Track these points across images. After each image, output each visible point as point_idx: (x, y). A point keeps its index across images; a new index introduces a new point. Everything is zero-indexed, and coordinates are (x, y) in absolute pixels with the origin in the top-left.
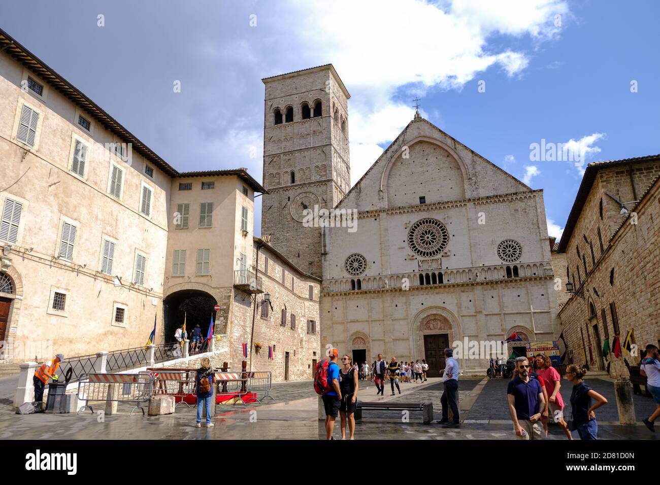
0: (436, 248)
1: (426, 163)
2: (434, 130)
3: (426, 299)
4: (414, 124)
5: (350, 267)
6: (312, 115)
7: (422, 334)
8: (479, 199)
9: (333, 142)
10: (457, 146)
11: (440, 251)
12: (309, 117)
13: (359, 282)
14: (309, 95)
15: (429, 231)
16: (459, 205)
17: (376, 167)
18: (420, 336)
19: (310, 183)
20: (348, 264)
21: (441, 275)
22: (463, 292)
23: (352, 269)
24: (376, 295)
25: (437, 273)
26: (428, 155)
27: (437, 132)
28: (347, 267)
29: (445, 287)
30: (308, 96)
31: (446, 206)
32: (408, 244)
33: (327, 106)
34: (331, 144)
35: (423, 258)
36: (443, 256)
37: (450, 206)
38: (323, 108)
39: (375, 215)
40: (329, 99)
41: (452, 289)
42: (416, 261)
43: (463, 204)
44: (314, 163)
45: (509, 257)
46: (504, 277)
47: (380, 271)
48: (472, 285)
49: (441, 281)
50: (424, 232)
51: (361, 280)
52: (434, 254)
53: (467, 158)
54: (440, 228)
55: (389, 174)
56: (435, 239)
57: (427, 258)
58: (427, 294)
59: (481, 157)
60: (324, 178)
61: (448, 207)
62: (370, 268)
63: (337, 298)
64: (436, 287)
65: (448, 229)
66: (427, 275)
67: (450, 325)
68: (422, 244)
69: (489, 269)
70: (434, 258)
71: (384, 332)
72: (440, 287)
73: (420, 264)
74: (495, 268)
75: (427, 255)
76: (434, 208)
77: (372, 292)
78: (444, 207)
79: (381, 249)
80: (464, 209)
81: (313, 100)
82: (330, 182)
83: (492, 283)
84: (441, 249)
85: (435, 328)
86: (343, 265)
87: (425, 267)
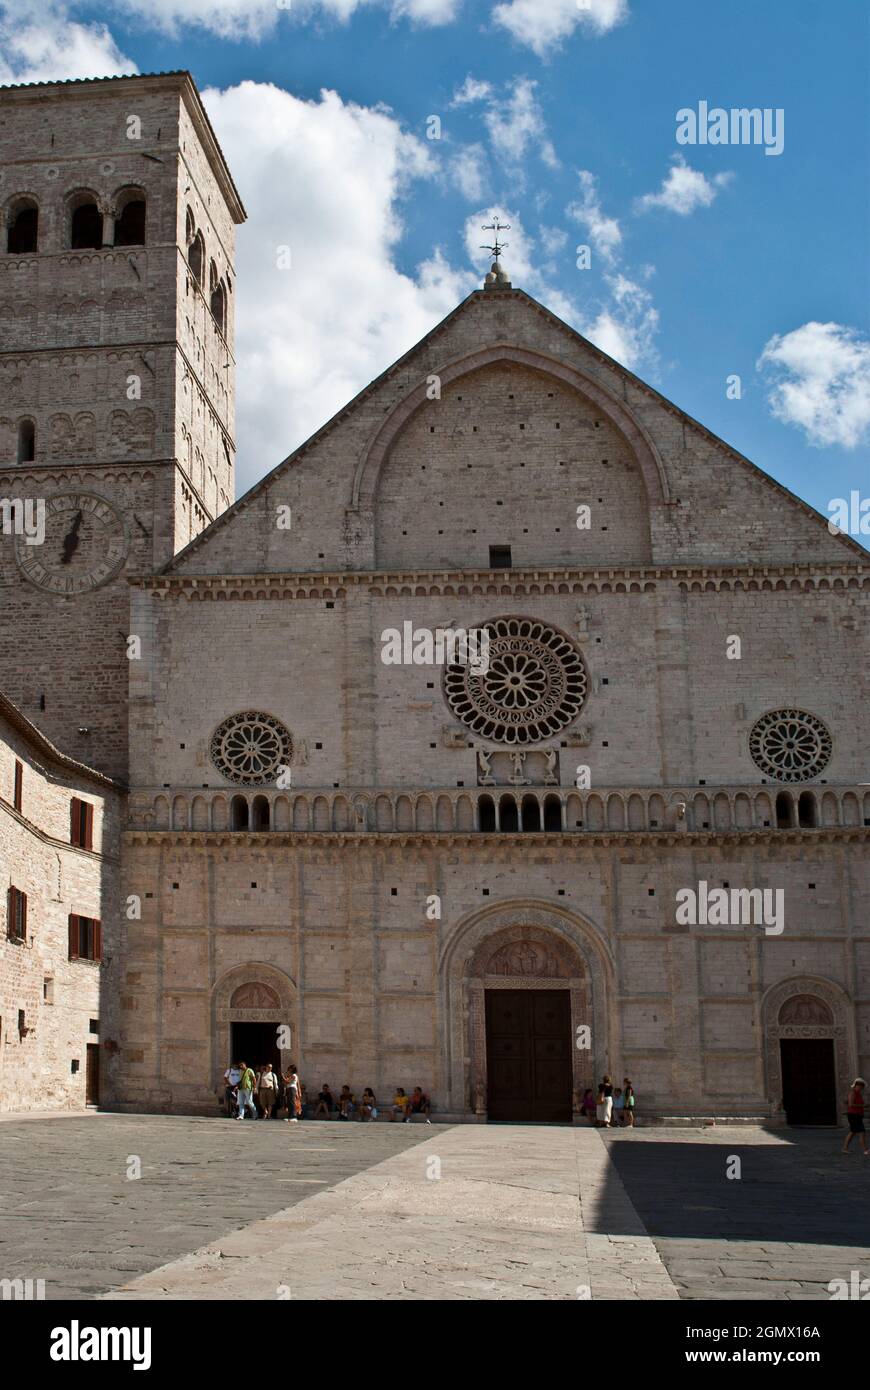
0: (543, 718)
1: (521, 436)
2: (555, 333)
3: (501, 875)
4: (486, 303)
5: (231, 754)
6: (108, 235)
7: (479, 985)
8: (698, 573)
9: (182, 335)
10: (632, 392)
11: (556, 726)
12: (98, 244)
13: (262, 805)
14: (102, 167)
15: (521, 661)
16: (628, 585)
17: (338, 431)
18: (471, 993)
19: (89, 466)
20: (225, 742)
21: (553, 806)
22: (631, 861)
23: (237, 763)
24: (320, 852)
25: (541, 795)
26: (527, 413)
27: (565, 341)
28: (219, 752)
29: (567, 843)
30: (94, 172)
31: (585, 584)
32: (441, 696)
33: (165, 214)
34: (174, 343)
35: (493, 747)
36: (564, 745)
37: (599, 585)
38: (151, 218)
39: (327, 592)
40: (174, 191)
41: (589, 853)
42: (472, 752)
43: (642, 584)
44: (109, 400)
45: (788, 763)
46: (767, 824)
47: (338, 776)
48: (662, 842)
49: (554, 822)
50: (502, 662)
51: (271, 797)
52: (535, 735)
53: (665, 435)
54: (559, 653)
55: (386, 461)
56: (540, 687)
57: (509, 747)
58: (502, 862)
59: (712, 438)
60: (144, 454)
61: (592, 586)
62: (303, 764)
63: (179, 851)
64: (534, 843)
65: (586, 657)
66: (508, 804)
67: (579, 963)
68: (493, 701)
69: (721, 796)
70: (532, 748)
71: (347, 971)
72: (550, 842)
73: (483, 760)
74: (740, 796)
75: (511, 737)
76: (542, 586)
77: (310, 842)
78: (578, 588)
79: (346, 706)
80: (645, 598)
81: (116, 186)
82: (165, 469)
83: (727, 840)
84: (560, 722)
85: (522, 973)
86: (207, 746)
87: (503, 772)
